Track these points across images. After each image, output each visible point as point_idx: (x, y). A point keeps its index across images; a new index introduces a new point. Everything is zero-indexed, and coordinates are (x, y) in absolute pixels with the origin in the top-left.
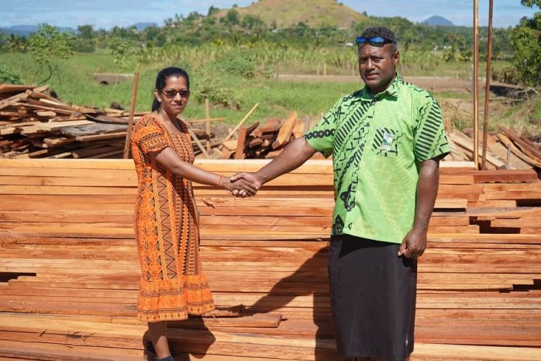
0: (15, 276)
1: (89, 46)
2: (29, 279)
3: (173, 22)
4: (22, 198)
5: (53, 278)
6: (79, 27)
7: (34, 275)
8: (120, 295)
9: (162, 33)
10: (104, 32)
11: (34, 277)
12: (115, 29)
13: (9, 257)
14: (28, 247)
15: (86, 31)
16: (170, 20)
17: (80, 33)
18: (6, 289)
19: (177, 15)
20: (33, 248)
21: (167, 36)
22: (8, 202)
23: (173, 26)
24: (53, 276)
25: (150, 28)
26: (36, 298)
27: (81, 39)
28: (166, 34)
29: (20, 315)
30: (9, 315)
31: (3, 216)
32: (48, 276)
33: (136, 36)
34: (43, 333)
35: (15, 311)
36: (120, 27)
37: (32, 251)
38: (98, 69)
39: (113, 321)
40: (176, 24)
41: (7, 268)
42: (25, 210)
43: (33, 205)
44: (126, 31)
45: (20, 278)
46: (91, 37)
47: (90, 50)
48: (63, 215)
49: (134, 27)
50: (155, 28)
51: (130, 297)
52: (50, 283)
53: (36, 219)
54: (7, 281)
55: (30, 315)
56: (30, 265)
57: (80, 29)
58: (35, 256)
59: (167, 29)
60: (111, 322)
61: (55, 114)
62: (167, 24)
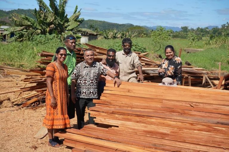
0: (111, 126)
1: (185, 36)
2: (116, 128)
3: (226, 26)
4: (118, 96)
5: (125, 129)
6: (182, 27)
7: (118, 127)
8: (150, 139)
9: (220, 31)
10: (193, 30)
11: (117, 128)
12: (198, 28)
13: (109, 119)
14: (117, 115)
15: (185, 29)
16: (224, 25)
17: (182, 30)
18: (107, 131)
19: (228, 23)
20: (118, 116)
21: (223, 32)
22: (113, 97)
23: (226, 28)
24: (125, 128)
25: (214, 28)
26: (118, 136)
27: (182, 33)
28: (222, 31)
29: (110, 142)
30: (106, 141)
31: (110, 103)
32: (123, 128)
33: (208, 32)
34: (117, 150)
35: (108, 140)
36: (201, 28)
37: (118, 117)
38: (187, 46)
39: (145, 149)
40: (227, 27)
41: (108, 123)
42: (119, 101)
43: (122, 99)
44: (203, 30)
45: (113, 128)
46: (187, 32)
47: (185, 38)
48: (132, 104)
49: (207, 28)
50: (217, 29)
51: (154, 140)
52: (123, 131)
53: (122, 105)
54: (107, 128)
55: (113, 142)
56: (116, 123)
57: (182, 28)
58: (119, 119)
59: (223, 29)
60: (144, 150)
61: (144, 64)
62: (223, 27)
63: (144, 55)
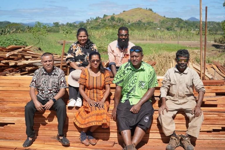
0: (6, 124)
1: (57, 30)
2: (12, 125)
3: (90, 20)
4: (11, 92)
5: (22, 125)
6: (54, 23)
7: (14, 124)
8: (49, 132)
9: (85, 25)
10: (63, 25)
11: (14, 125)
12: (67, 24)
13: (4, 117)
14: (12, 113)
15: (56, 24)
16: (88, 20)
17: (54, 25)
18: (2, 130)
19: (91, 18)
20: (13, 113)
21: (88, 26)
22: (6, 93)
23: (90, 22)
25: (81, 23)
26: (15, 134)
27: (54, 28)
28: (87, 25)
29: (7, 141)
30: (3, 140)
31: (3, 99)
32: (20, 124)
33: (75, 26)
34: (16, 148)
35: (5, 139)
36: (69, 23)
37: (13, 114)
38: (60, 39)
39: (45, 143)
40: (91, 21)
41: (3, 121)
42: (12, 97)
43: (15, 95)
44: (71, 24)
45: (8, 125)
46: (58, 27)
47: (58, 32)
48: (27, 99)
49: (75, 23)
50: (83, 23)
51: (53, 133)
52: (21, 127)
53: (16, 100)
54: (3, 126)
55: (11, 141)
56: (12, 120)
57: (54, 24)
58: (14, 116)
59: (87, 23)
60: (44, 144)
61: (31, 57)
62: (87, 21)
63: (28, 48)
